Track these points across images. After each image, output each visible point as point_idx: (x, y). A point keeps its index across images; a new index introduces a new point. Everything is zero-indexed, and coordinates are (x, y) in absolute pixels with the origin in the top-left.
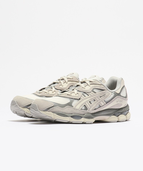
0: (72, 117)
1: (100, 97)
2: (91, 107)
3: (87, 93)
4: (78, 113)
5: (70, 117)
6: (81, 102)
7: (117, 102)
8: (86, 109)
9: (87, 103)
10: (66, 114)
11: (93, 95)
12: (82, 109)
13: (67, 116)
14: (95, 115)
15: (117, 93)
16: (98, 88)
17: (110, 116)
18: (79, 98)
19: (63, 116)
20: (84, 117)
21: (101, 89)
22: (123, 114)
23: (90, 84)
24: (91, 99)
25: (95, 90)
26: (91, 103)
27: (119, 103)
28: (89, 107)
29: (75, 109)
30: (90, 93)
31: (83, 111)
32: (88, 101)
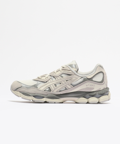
0: (34, 96)
1: (66, 81)
2: (55, 89)
3: (56, 77)
4: (41, 93)
5: (32, 97)
6: (46, 84)
7: (87, 86)
8: (50, 90)
9: (52, 86)
10: (30, 94)
11: (59, 79)
12: (46, 91)
13: (30, 96)
14: (60, 96)
15: (88, 78)
16: (66, 73)
17: (79, 98)
18: (46, 81)
19: (26, 96)
20: (46, 97)
21: (68, 74)
22: (94, 96)
23: (62, 70)
24: (57, 82)
25: (63, 75)
26: (56, 86)
27: (89, 86)
28: (53, 89)
29: (38, 90)
30: (58, 78)
31: (46, 92)
32: (53, 84)
